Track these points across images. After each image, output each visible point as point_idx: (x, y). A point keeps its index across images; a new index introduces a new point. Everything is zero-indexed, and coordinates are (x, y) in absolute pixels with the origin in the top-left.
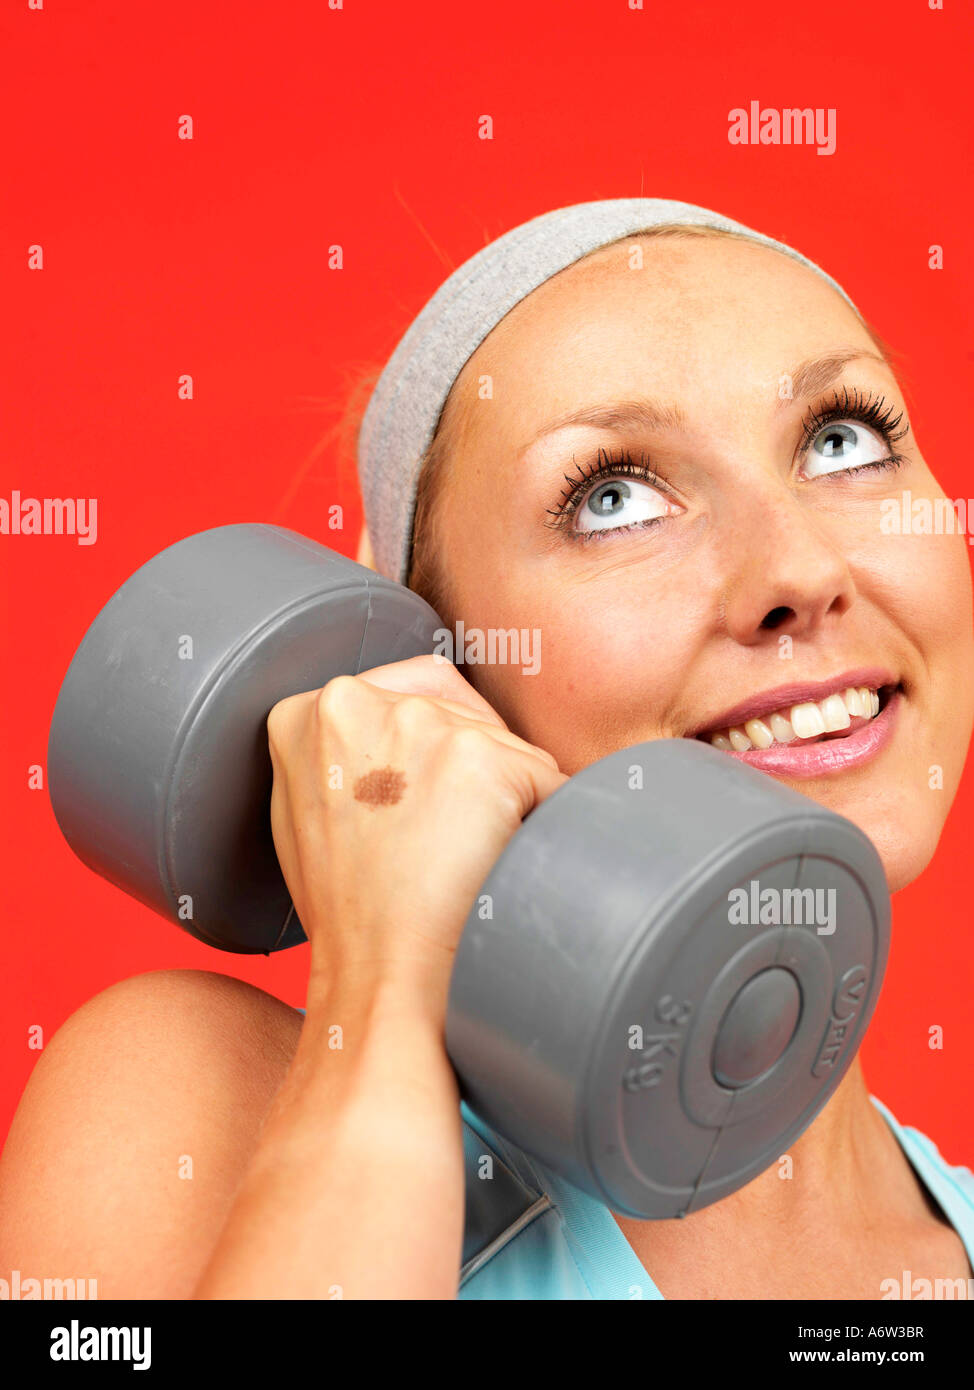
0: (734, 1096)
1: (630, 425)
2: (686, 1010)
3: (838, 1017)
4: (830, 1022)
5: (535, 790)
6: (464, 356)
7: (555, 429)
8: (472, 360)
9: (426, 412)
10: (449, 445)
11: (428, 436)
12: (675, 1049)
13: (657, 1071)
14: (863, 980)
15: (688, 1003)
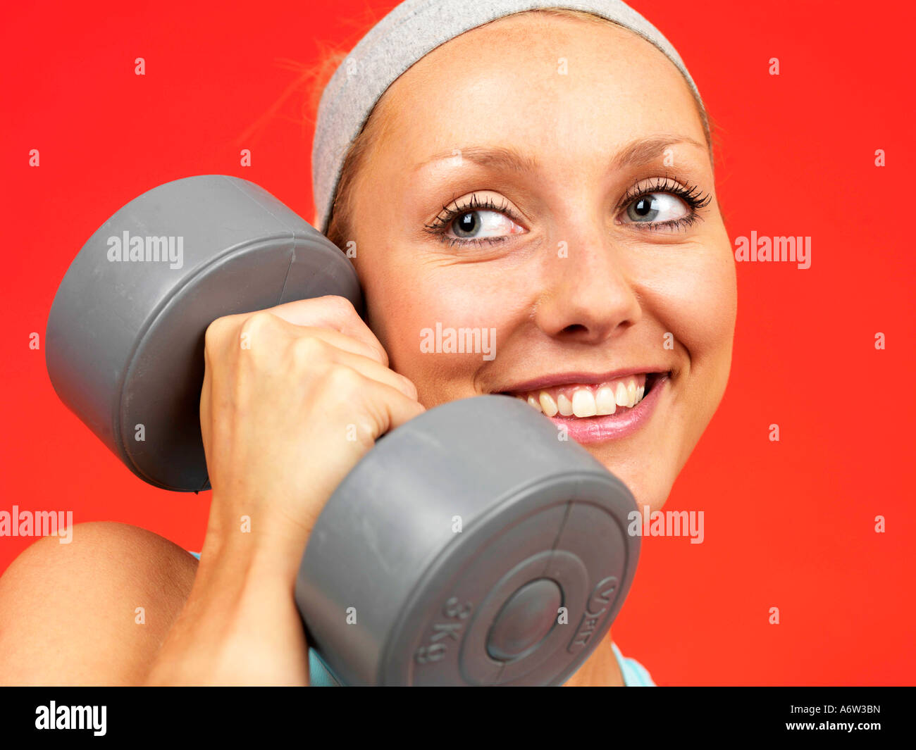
0: (503, 667)
1: (500, 165)
2: (467, 609)
3: (590, 612)
4: (584, 616)
5: (390, 418)
6: (393, 76)
7: (445, 157)
8: (399, 80)
9: (361, 109)
10: (372, 139)
11: (358, 128)
12: (457, 636)
13: (441, 651)
14: (614, 587)
15: (470, 604)
